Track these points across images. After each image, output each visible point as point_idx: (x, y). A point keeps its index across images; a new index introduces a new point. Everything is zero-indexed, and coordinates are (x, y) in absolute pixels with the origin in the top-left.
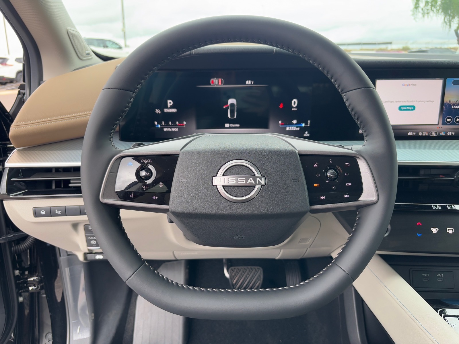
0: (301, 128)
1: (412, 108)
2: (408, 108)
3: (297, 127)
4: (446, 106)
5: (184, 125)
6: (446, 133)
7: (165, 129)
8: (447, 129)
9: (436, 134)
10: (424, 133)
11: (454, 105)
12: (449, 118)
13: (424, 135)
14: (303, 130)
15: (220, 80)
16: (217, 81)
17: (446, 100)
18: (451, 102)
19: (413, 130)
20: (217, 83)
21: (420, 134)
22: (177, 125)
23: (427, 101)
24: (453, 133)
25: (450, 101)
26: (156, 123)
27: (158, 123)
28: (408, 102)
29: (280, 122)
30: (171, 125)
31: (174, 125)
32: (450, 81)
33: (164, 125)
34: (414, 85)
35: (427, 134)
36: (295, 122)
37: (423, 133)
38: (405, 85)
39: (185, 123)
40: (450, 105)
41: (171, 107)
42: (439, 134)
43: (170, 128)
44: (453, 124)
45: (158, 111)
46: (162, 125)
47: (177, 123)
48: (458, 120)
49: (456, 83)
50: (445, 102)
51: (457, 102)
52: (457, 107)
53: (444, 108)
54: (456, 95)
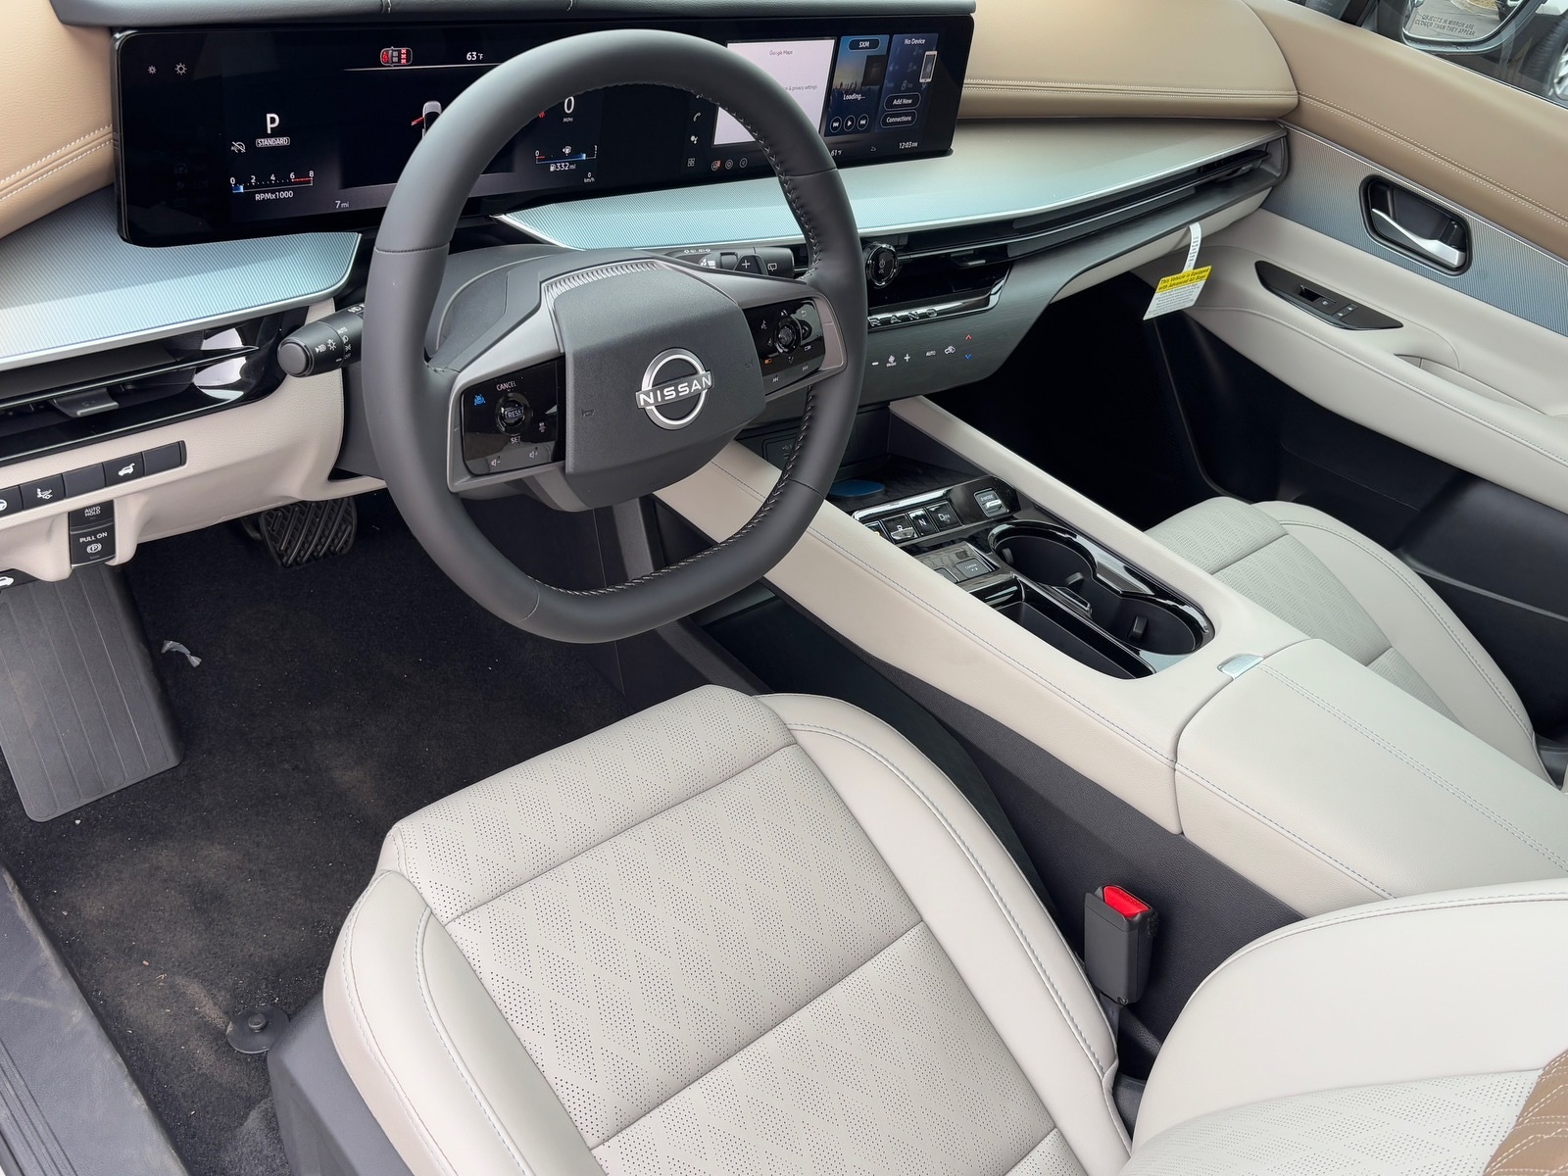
0: (579, 163)
3: (571, 163)
4: (834, 96)
5: (309, 182)
7: (258, 197)
8: (832, 144)
11: (849, 92)
12: (835, 121)
14: (582, 169)
15: (404, 51)
16: (395, 54)
17: (836, 83)
18: (844, 87)
20: (395, 60)
22: (291, 183)
23: (807, 88)
24: (840, 152)
25: (841, 85)
26: (233, 180)
27: (238, 182)
29: (537, 153)
30: (276, 185)
31: (283, 183)
32: (846, 40)
33: (256, 186)
34: (788, 53)
36: (567, 150)
38: (775, 54)
39: (311, 174)
40: (841, 93)
41: (276, 133)
43: (273, 192)
44: (841, 132)
45: (238, 147)
46: (251, 187)
47: (292, 175)
48: (849, 123)
49: (854, 46)
50: (834, 87)
51: (853, 87)
52: (850, 97)
53: (833, 101)
54: (851, 72)
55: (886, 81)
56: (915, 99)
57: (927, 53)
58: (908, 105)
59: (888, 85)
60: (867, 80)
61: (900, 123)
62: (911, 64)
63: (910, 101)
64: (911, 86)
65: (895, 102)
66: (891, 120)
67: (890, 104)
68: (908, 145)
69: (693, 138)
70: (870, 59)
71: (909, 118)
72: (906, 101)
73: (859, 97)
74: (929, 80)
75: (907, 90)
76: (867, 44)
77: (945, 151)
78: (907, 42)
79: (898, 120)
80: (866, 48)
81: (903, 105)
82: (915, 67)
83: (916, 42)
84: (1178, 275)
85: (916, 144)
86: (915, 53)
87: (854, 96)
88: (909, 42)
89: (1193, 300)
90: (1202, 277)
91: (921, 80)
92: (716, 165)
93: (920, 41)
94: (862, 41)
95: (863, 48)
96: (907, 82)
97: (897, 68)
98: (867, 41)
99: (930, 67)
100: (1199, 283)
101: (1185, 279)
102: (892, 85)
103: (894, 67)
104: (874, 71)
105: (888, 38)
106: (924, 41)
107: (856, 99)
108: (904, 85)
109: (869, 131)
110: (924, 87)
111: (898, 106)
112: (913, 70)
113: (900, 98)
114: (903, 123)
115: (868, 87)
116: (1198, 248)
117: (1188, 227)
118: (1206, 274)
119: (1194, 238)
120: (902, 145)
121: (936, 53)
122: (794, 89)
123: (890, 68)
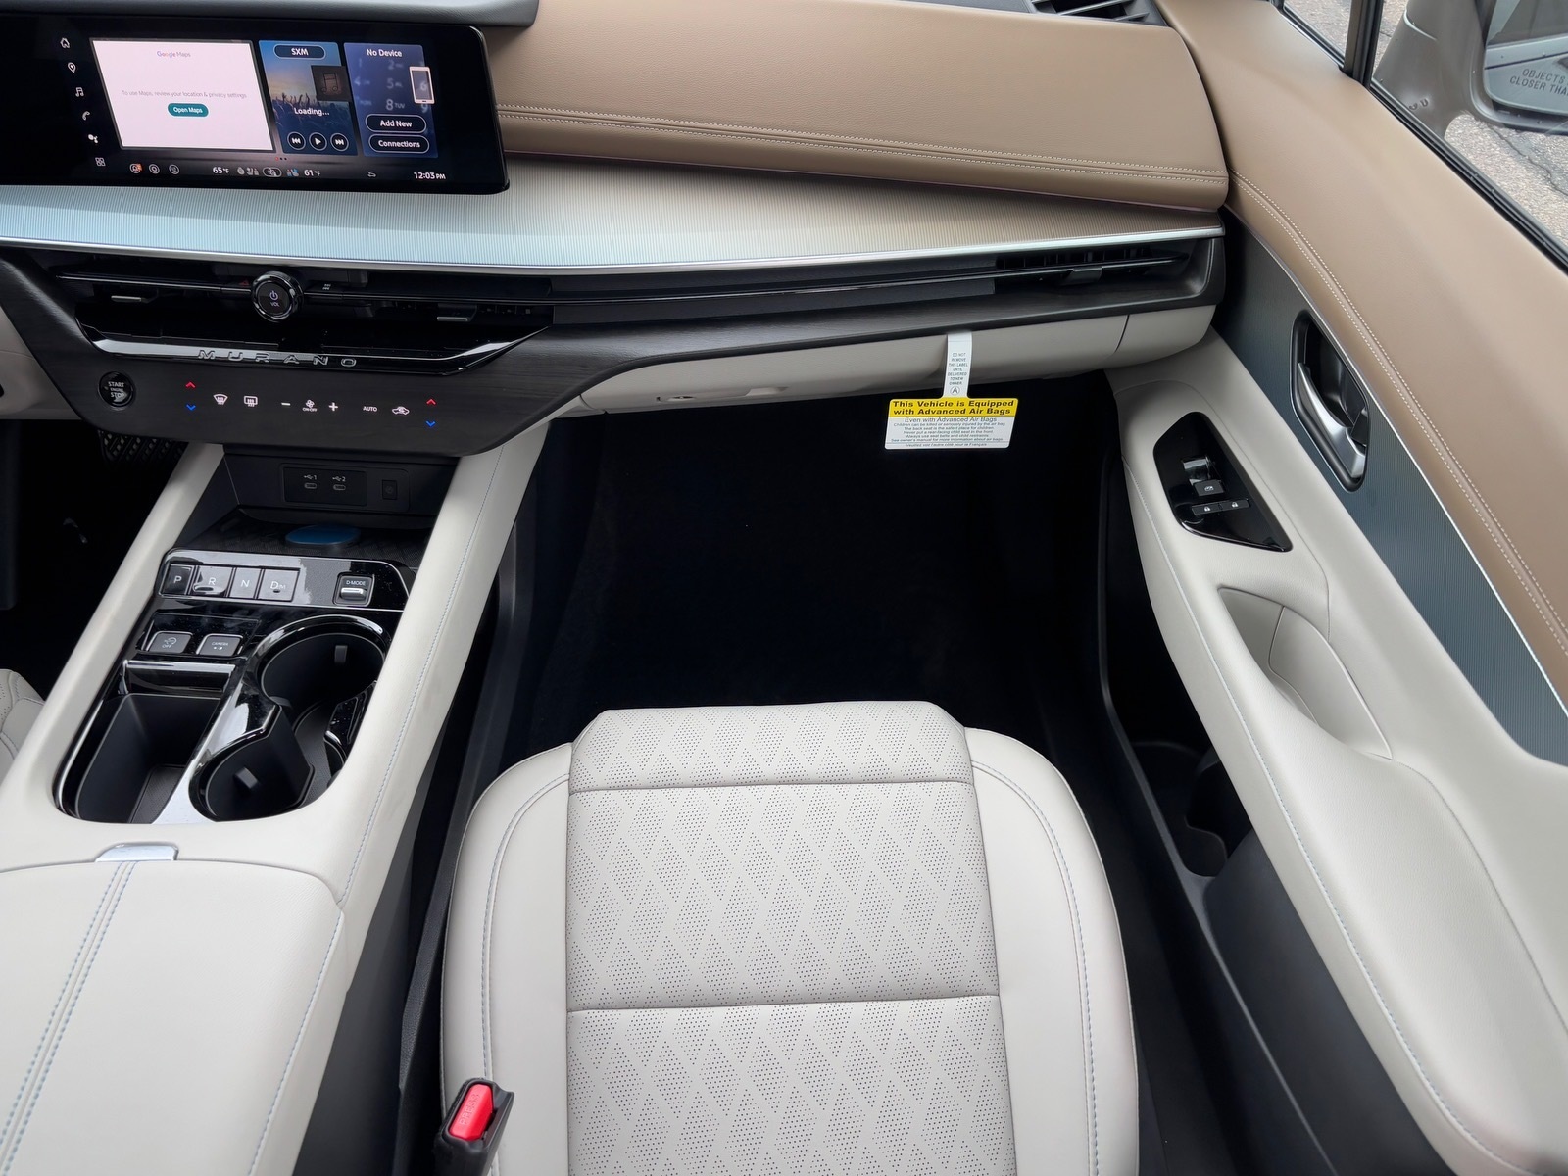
1: (201, 110)
2: (192, 110)
4: (278, 108)
6: (301, 172)
8: (299, 162)
9: (278, 174)
10: (248, 169)
11: (297, 105)
12: (295, 136)
13: (250, 173)
17: (275, 92)
18: (288, 98)
19: (222, 163)
21: (241, 171)
23: (230, 96)
24: (319, 175)
25: (284, 97)
28: (186, 95)
32: (268, 47)
34: (184, 55)
35: (257, 174)
37: (246, 171)
38: (164, 55)
40: (287, 107)
42: (285, 173)
44: (309, 151)
48: (318, 142)
49: (284, 52)
50: (273, 98)
51: (304, 99)
52: (305, 112)
53: (276, 112)
54: (294, 81)
55: (356, 98)
56: (417, 125)
57: (412, 68)
58: (406, 129)
59: (361, 102)
60: (321, 94)
61: (401, 149)
62: (390, 80)
63: (409, 125)
64: (402, 106)
65: (382, 123)
66: (386, 144)
67: (374, 123)
68: (429, 176)
69: (91, 137)
70: (318, 73)
71: (418, 145)
72: (399, 124)
73: (320, 113)
74: (432, 101)
75: (396, 110)
76: (305, 52)
77: (507, 188)
78: (370, 52)
79: (398, 144)
80: (304, 56)
81: (396, 128)
82: (397, 84)
83: (386, 53)
84: (934, 400)
85: (442, 177)
86: (391, 67)
87: (310, 111)
88: (374, 53)
89: (999, 440)
90: (1002, 412)
91: (417, 101)
92: (137, 168)
93: (393, 53)
94: (295, 47)
95: (299, 56)
96: (394, 102)
97: (368, 83)
98: (304, 48)
99: (426, 86)
100: (1000, 419)
101: (954, 407)
102: (368, 103)
103: (361, 80)
104: (331, 84)
105: (334, 46)
106: (400, 54)
107: (317, 115)
108: (390, 104)
109: (356, 154)
110: (425, 109)
111: (390, 128)
112: (398, 88)
113: (391, 119)
114: (409, 149)
115: (329, 102)
116: (967, 370)
117: (943, 337)
118: (1014, 409)
119: (955, 354)
120: (419, 175)
121: (428, 69)
122: (211, 95)
123: (356, 82)
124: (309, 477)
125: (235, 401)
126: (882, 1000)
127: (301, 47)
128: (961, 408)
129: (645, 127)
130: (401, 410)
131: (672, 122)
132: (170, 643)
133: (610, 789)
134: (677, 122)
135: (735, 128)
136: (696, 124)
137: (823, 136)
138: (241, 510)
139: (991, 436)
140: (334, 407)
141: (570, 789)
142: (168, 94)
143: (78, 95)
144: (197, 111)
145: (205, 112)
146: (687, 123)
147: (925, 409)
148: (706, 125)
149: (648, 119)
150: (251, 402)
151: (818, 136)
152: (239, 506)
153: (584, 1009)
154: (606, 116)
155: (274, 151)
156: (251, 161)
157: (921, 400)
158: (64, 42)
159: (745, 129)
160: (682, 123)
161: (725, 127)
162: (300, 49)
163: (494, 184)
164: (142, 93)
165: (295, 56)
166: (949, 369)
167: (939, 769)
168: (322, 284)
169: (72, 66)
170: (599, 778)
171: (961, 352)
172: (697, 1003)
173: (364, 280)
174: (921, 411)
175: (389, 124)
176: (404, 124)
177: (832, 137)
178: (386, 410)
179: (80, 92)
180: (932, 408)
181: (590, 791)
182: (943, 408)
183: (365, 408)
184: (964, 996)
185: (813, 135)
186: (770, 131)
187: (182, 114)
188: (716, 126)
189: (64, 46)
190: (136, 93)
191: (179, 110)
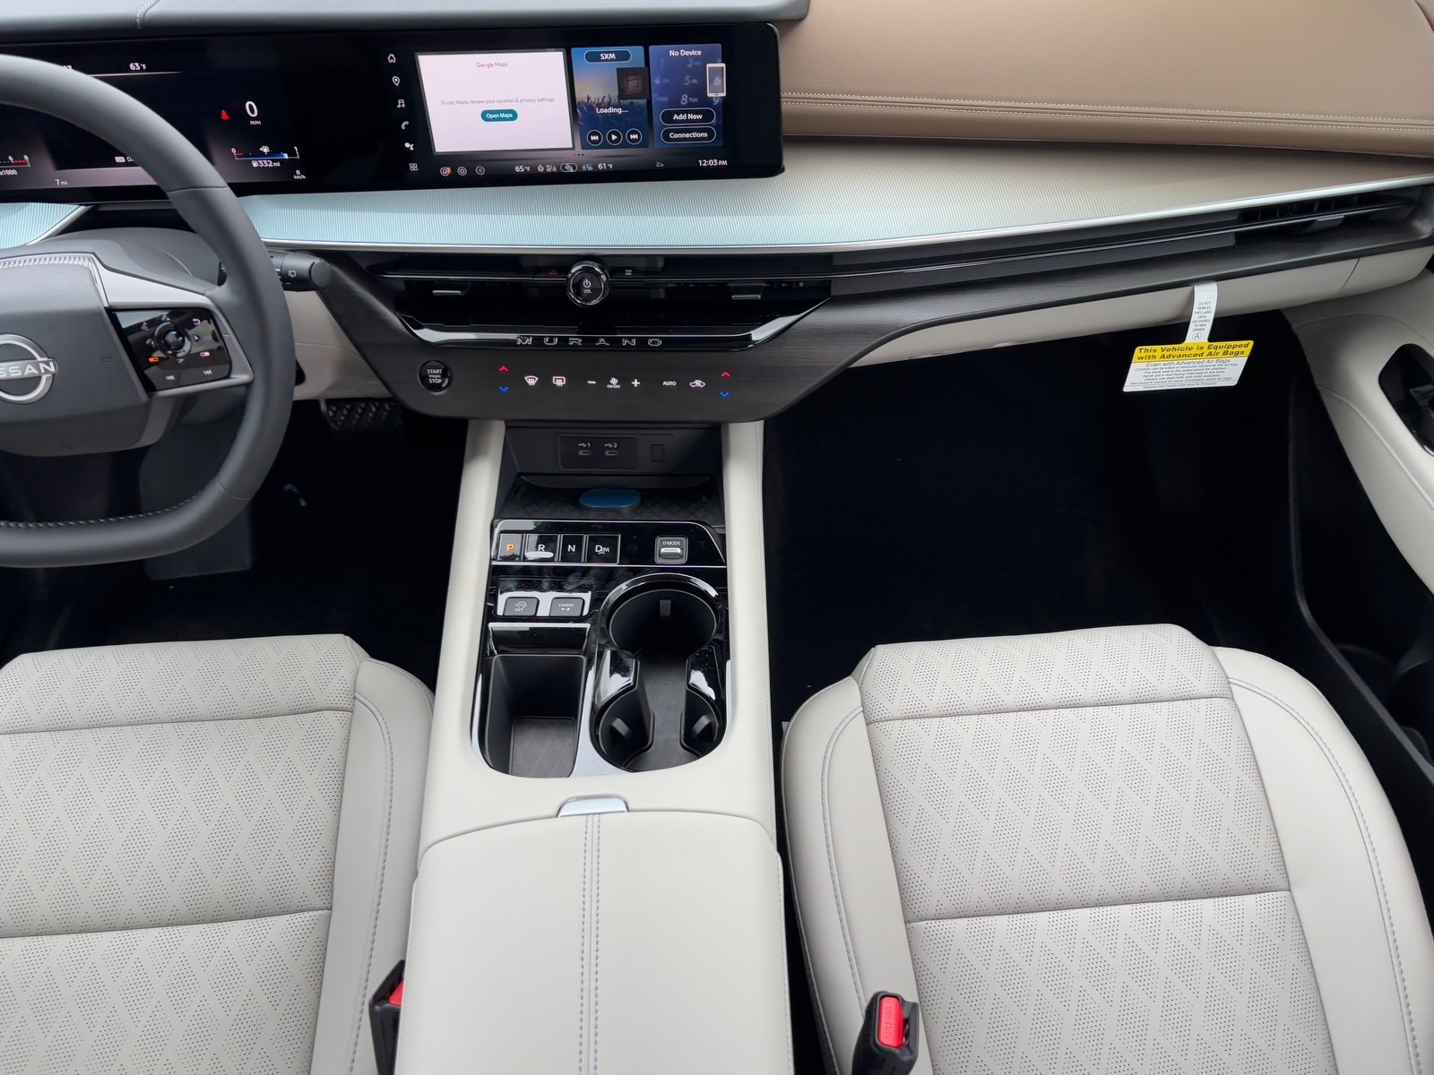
0: (282, 161)
1: (511, 115)
2: (502, 115)
3: (274, 161)
4: (582, 109)
5: (27, 164)
6: (595, 166)
8: (596, 157)
9: (574, 169)
10: (548, 166)
11: (599, 106)
12: (593, 134)
13: (549, 170)
14: (288, 167)
17: (581, 95)
18: (592, 99)
19: (523, 162)
21: (541, 169)
22: (11, 164)
23: (539, 100)
24: (611, 168)
25: (588, 98)
28: (499, 102)
29: (234, 151)
31: (5, 163)
32: (579, 53)
34: (501, 65)
35: (555, 169)
36: (265, 150)
37: (545, 168)
38: (483, 65)
39: (26, 157)
40: (590, 107)
42: (580, 167)
44: (605, 146)
47: (10, 158)
48: (614, 137)
49: (594, 58)
50: (578, 100)
51: (606, 100)
52: (606, 111)
53: (581, 114)
54: (599, 84)
55: (654, 95)
56: (707, 116)
57: (709, 65)
58: (697, 121)
59: (659, 99)
60: (623, 93)
61: (690, 139)
62: (687, 78)
63: (700, 117)
64: (696, 100)
65: (676, 117)
66: (676, 136)
67: (668, 117)
68: (713, 162)
69: (407, 145)
70: (622, 74)
71: (706, 135)
72: (691, 116)
73: (620, 111)
74: (724, 94)
75: (690, 104)
76: (613, 56)
77: (783, 170)
78: (672, 53)
79: (687, 135)
80: (612, 60)
81: (688, 121)
82: (695, 81)
83: (687, 53)
84: (1176, 346)
85: (725, 163)
86: (690, 66)
87: (611, 110)
88: (676, 54)
89: (1227, 379)
90: (1237, 354)
91: (709, 95)
92: (446, 171)
93: (693, 53)
94: (604, 52)
95: (607, 60)
96: (689, 97)
97: (667, 81)
98: (612, 52)
99: (720, 81)
100: (1234, 360)
101: (1193, 352)
102: (665, 99)
103: (661, 80)
104: (633, 84)
105: (640, 49)
106: (699, 53)
107: (616, 113)
108: (685, 99)
109: (647, 146)
110: (716, 102)
111: (682, 121)
112: (693, 84)
113: (683, 112)
114: (697, 139)
115: (629, 101)
116: (1211, 317)
117: (1189, 289)
118: (1248, 351)
119: (1201, 304)
120: (703, 163)
121: (724, 65)
122: (522, 101)
123: (656, 81)
124: (584, 445)
125: (545, 381)
126: (1185, 899)
127: (609, 52)
128: (1199, 352)
129: (913, 107)
130: (698, 383)
131: (939, 101)
132: (521, 607)
133: (904, 718)
134: (943, 101)
135: (999, 103)
136: (962, 102)
137: (1082, 107)
138: (523, 477)
139: (1222, 375)
140: (636, 383)
141: (866, 720)
142: (483, 102)
143: (399, 106)
144: (507, 116)
145: (513, 115)
146: (953, 101)
147: (1166, 353)
148: (971, 102)
149: (916, 100)
150: (559, 382)
151: (1077, 107)
152: (520, 474)
153: (921, 920)
154: (876, 98)
155: (573, 148)
156: (551, 158)
157: (1164, 347)
158: (391, 58)
159: (1008, 104)
160: (948, 101)
161: (989, 103)
162: (608, 54)
163: (771, 168)
164: (459, 102)
165: (604, 60)
166: (1194, 317)
167: (1202, 687)
168: (623, 270)
169: (396, 80)
170: (893, 709)
171: (1207, 301)
172: (1020, 910)
173: (661, 264)
174: (1163, 357)
175: (682, 117)
176: (695, 117)
177: (1091, 107)
178: (683, 384)
179: (401, 103)
180: (1174, 353)
181: (887, 721)
182: (1182, 353)
183: (665, 383)
184: (1260, 893)
185: (1072, 107)
186: (1031, 105)
187: (494, 120)
188: (980, 103)
189: (391, 61)
190: (453, 103)
191: (491, 116)
